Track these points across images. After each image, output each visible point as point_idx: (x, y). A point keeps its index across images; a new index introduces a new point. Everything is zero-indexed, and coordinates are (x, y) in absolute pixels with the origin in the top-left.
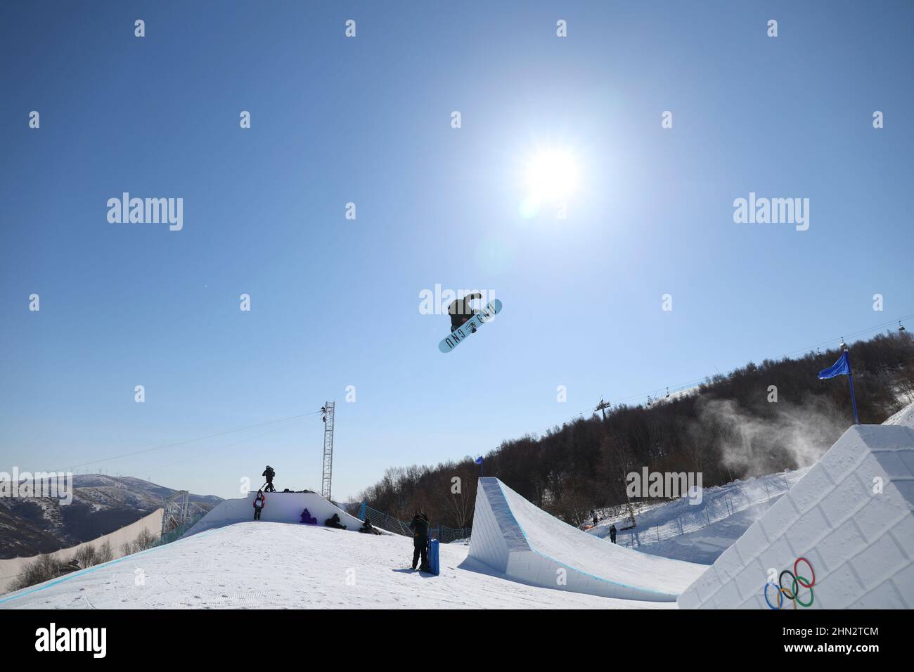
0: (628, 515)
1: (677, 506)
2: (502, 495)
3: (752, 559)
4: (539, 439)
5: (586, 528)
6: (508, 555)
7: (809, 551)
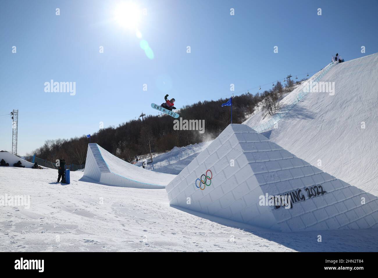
0: (150, 158)
1: (168, 154)
2: (99, 150)
3: (192, 171)
4: (115, 128)
5: (133, 163)
6: (101, 175)
7: (212, 167)
